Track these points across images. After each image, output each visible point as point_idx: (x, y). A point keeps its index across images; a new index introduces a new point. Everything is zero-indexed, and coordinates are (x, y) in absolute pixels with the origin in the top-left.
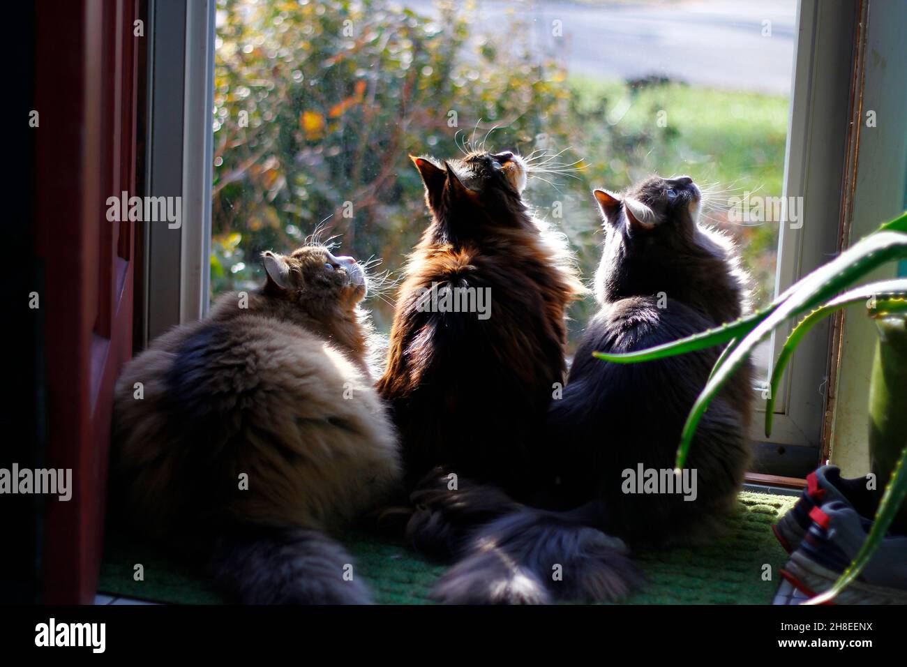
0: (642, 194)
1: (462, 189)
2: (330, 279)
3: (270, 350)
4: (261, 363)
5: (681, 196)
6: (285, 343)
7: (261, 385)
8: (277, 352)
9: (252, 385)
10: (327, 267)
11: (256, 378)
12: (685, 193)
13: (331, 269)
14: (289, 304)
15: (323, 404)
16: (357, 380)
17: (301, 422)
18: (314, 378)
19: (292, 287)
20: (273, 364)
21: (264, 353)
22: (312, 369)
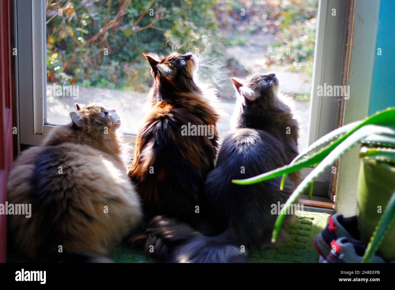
0: (251, 83)
1: (165, 78)
2: (102, 121)
3: (78, 166)
4: (74, 174)
5: (269, 84)
6: (85, 161)
7: (75, 185)
8: (81, 167)
9: (70, 186)
10: (102, 114)
11: (72, 182)
12: (271, 82)
13: (103, 115)
14: (82, 134)
15: (104, 193)
16: (120, 177)
17: (95, 203)
18: (99, 180)
19: (84, 125)
20: (80, 175)
21: (75, 169)
22: (98, 176)
